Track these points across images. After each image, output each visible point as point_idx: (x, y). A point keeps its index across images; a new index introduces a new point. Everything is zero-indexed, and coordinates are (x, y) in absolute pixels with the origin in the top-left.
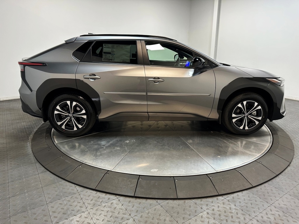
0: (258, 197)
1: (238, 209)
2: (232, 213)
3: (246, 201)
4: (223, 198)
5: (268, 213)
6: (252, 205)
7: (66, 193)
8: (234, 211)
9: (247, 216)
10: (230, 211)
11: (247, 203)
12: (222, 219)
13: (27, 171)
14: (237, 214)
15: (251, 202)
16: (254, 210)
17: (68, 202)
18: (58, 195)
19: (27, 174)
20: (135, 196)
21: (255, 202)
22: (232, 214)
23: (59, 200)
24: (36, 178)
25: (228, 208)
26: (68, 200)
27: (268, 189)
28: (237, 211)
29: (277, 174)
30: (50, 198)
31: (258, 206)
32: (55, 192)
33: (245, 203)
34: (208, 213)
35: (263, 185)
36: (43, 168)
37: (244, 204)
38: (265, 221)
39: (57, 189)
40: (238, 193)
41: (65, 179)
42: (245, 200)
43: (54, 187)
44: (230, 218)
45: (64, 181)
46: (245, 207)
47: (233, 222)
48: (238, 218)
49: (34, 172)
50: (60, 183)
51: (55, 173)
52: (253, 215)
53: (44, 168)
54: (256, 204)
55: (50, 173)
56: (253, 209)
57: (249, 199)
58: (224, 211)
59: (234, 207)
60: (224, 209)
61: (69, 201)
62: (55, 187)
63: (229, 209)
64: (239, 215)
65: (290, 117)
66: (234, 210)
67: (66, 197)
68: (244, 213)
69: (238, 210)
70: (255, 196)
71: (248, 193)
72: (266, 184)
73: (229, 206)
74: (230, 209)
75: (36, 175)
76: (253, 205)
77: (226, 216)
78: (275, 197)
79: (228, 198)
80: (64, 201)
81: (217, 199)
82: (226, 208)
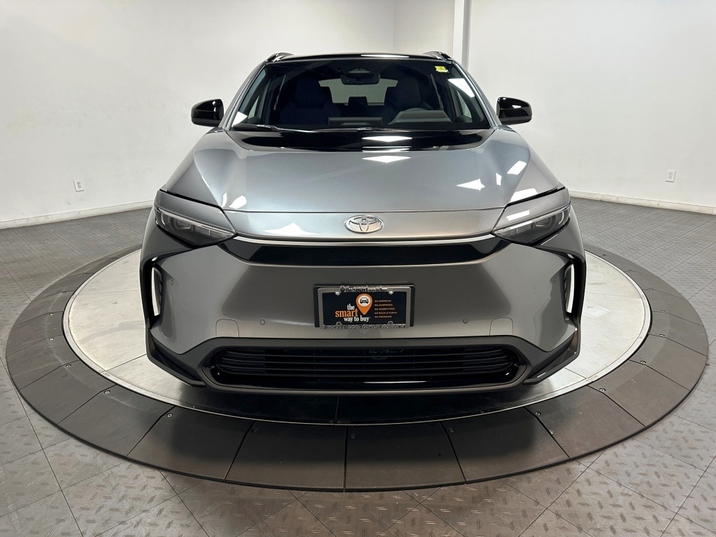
0: (666, 455)
1: (631, 493)
2: (619, 506)
3: (643, 469)
4: (582, 466)
5: (705, 494)
6: (659, 477)
7: (139, 499)
8: (621, 500)
9: (660, 510)
10: (611, 501)
11: (645, 475)
12: (599, 526)
13: (5, 443)
14: (633, 508)
15: (655, 469)
16: (671, 490)
17: (151, 528)
18: (117, 510)
19: (8, 453)
20: (347, 487)
21: (664, 469)
22: (620, 510)
23: (121, 526)
24: (39, 464)
25: (604, 493)
26: (149, 521)
27: (680, 429)
28: (630, 499)
29: (690, 389)
30: (93, 522)
31: (674, 478)
32: (104, 500)
33: (640, 474)
34: (558, 516)
35: (666, 421)
36: (55, 432)
37: (641, 477)
38: (708, 518)
39: (108, 490)
40: (618, 449)
41: (129, 456)
42: (637, 466)
43: (99, 486)
44: (620, 521)
45: (128, 464)
46: (645, 486)
47: (631, 531)
48: (638, 518)
49: (30, 444)
50: (115, 470)
51: (94, 443)
52: (673, 505)
53: (56, 429)
54: (669, 475)
55: (78, 443)
56: (665, 488)
57: (645, 461)
58: (596, 503)
59: (620, 490)
60: (594, 496)
61: (154, 524)
62: (103, 484)
63: (608, 495)
64: (640, 511)
65: (662, 247)
66: (621, 497)
67: (144, 514)
68: (649, 504)
69: (630, 495)
70: (658, 452)
71: (638, 447)
72: (672, 418)
73: (604, 486)
74: (611, 496)
75: (37, 454)
76: (662, 478)
77: (609, 518)
78: (708, 451)
79: (594, 466)
80: (140, 527)
81: (569, 471)
82: (600, 494)
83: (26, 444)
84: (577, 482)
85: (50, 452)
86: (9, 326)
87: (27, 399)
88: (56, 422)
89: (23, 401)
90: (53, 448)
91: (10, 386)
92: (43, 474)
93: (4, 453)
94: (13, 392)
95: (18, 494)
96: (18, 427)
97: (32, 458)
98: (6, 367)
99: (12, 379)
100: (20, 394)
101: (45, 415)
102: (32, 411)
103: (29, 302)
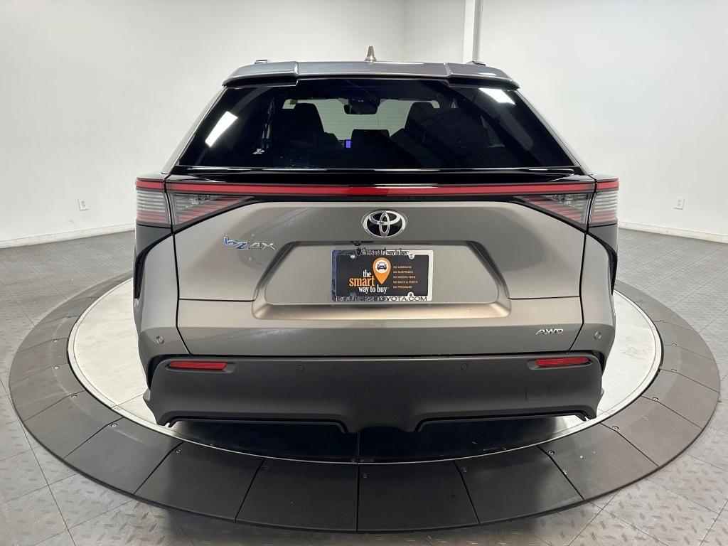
0: (679, 497)
1: (645, 537)
3: (657, 512)
4: (596, 508)
5: (719, 538)
6: (673, 520)
7: (148, 540)
8: (635, 544)
10: (625, 545)
11: (659, 517)
13: (10, 479)
15: (669, 512)
16: (685, 533)
19: (13, 489)
20: (359, 529)
21: (678, 512)
24: (44, 501)
25: (618, 537)
27: (694, 469)
28: (644, 543)
29: (703, 427)
31: (689, 522)
32: (111, 540)
33: (654, 517)
35: (679, 461)
36: (62, 467)
37: (655, 520)
40: (631, 490)
41: (136, 494)
42: (651, 509)
43: (106, 525)
45: (135, 502)
46: (659, 530)
49: (35, 480)
50: (123, 508)
51: (101, 479)
53: (62, 464)
54: (683, 518)
56: (680, 532)
57: (659, 503)
59: (634, 533)
60: (608, 540)
62: (111, 523)
63: (622, 539)
66: (636, 541)
69: (644, 540)
70: (672, 494)
71: (652, 488)
72: (685, 458)
73: (619, 529)
74: (626, 540)
75: (43, 490)
76: (676, 521)
78: (721, 492)
79: (608, 509)
81: (583, 513)
82: (615, 538)
83: (31, 480)
84: (591, 525)
85: (56, 488)
86: (12, 353)
87: (31, 430)
88: (62, 457)
89: (27, 433)
90: (58, 484)
91: (13, 416)
92: (49, 512)
93: (9, 489)
94: (18, 423)
95: (24, 534)
96: (23, 461)
97: (38, 495)
98: (10, 396)
99: (16, 409)
100: (25, 426)
101: (50, 449)
102: (37, 444)
103: (32, 326)
